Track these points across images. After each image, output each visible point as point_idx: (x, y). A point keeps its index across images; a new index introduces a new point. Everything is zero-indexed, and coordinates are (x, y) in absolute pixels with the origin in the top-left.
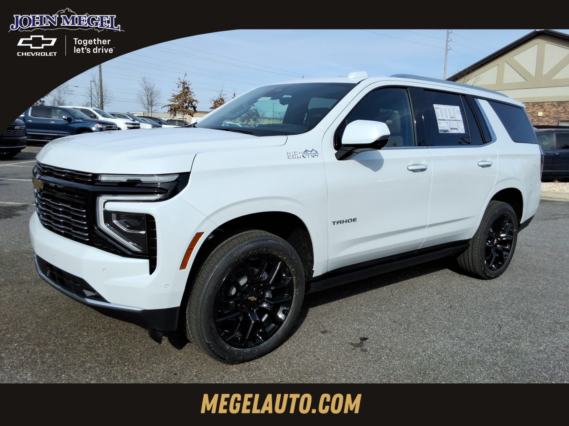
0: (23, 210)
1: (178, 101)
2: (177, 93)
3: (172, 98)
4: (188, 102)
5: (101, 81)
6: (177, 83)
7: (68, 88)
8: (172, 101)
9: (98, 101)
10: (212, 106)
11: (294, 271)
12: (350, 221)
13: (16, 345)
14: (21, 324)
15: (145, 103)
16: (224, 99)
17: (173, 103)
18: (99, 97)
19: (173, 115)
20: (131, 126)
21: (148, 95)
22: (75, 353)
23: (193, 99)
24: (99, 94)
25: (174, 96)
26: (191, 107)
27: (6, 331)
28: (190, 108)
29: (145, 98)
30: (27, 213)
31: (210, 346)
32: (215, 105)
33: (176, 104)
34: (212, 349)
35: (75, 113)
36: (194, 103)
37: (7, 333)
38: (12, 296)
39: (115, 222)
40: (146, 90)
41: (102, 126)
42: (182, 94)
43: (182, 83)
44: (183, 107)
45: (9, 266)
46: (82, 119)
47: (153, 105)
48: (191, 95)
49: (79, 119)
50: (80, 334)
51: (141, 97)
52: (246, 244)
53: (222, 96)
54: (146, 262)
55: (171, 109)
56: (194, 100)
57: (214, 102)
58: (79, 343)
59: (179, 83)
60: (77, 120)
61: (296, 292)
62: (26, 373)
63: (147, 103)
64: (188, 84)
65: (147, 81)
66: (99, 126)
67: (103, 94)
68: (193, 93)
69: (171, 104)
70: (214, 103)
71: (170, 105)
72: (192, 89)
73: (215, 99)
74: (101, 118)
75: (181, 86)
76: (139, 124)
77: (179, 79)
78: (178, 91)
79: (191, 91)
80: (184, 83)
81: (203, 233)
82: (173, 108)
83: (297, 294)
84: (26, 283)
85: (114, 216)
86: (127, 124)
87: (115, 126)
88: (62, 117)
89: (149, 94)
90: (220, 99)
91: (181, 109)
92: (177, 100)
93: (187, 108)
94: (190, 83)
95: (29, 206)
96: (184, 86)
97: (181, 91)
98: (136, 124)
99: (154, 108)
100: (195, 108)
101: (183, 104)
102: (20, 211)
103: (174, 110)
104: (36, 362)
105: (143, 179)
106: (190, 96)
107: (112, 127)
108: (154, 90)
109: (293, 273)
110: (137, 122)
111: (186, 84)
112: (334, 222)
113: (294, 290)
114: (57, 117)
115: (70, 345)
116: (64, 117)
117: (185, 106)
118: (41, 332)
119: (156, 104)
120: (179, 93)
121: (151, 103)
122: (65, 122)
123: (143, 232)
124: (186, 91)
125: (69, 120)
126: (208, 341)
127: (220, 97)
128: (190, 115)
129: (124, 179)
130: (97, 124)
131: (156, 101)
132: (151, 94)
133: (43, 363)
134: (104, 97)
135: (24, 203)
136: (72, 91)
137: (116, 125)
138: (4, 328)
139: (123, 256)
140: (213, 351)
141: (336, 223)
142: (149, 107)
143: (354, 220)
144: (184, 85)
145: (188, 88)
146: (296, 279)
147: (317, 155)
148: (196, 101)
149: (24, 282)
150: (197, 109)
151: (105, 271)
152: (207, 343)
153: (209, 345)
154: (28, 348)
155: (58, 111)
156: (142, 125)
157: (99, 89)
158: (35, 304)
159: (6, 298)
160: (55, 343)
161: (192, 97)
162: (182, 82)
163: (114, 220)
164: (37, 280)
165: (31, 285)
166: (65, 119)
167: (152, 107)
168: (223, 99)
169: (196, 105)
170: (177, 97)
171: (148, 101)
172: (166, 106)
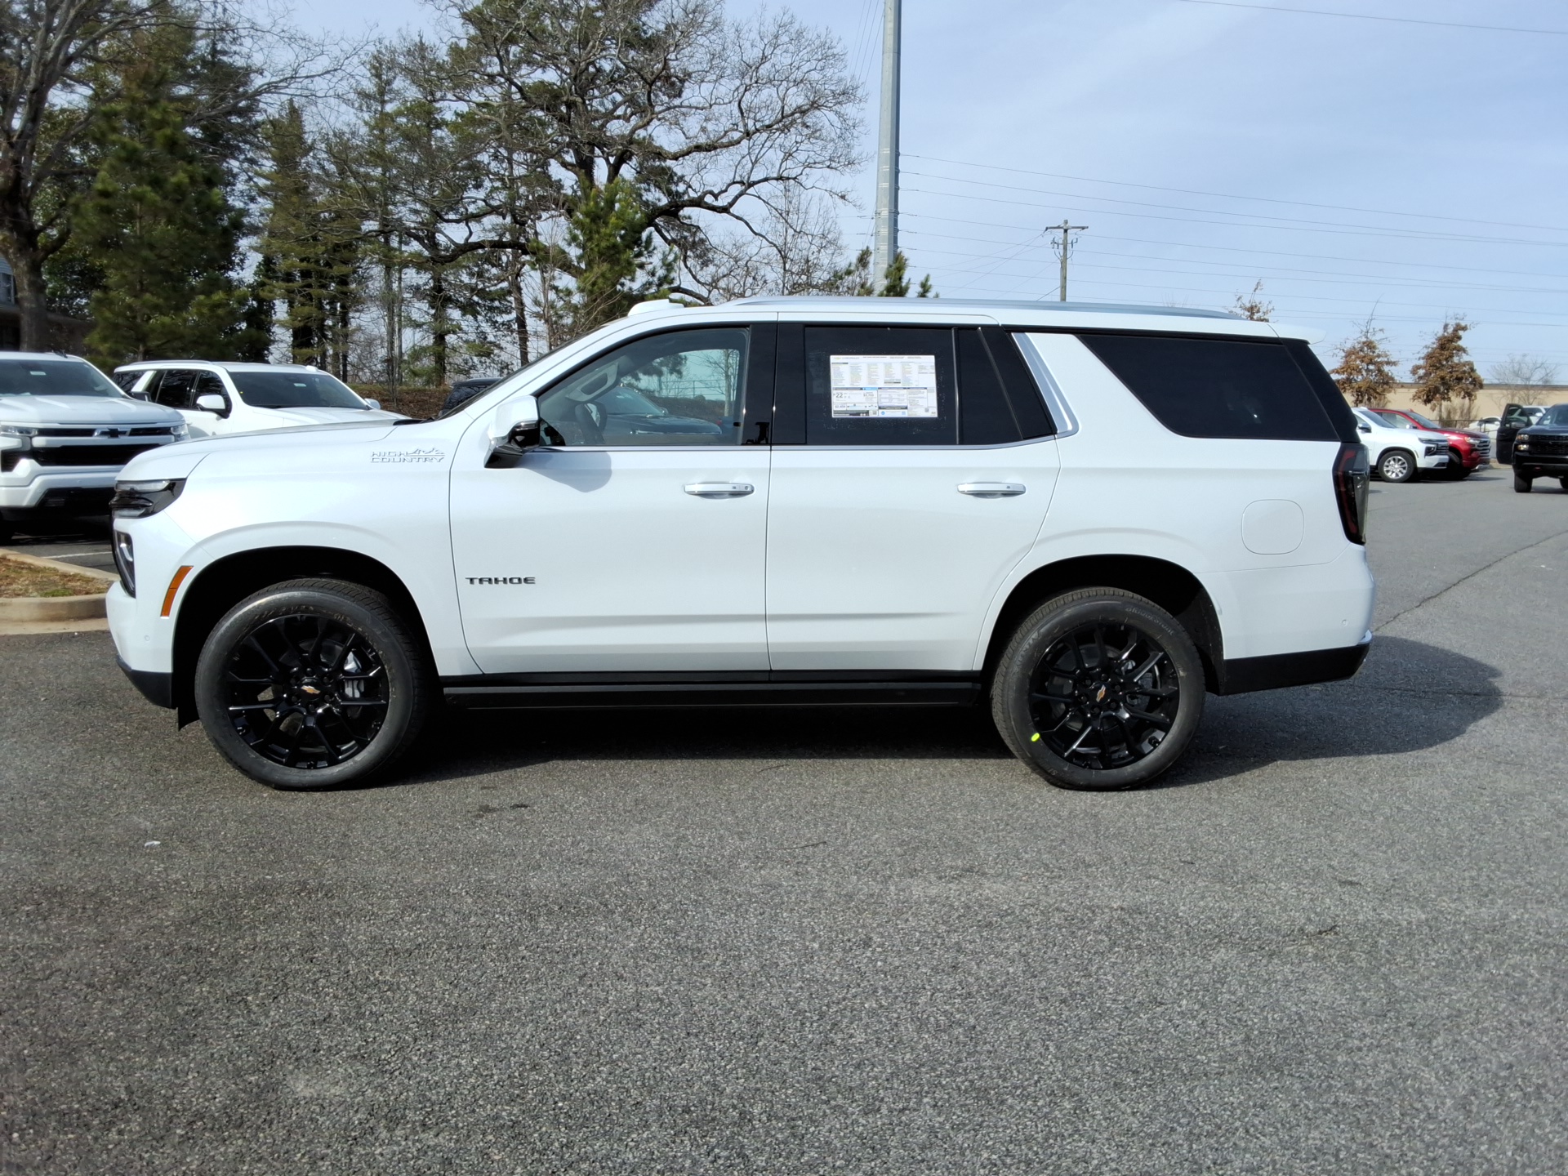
11: (382, 654)
12: (516, 581)
16: (1376, 343)
53: (1369, 335)
61: (392, 694)
73: (1348, 346)
77: (1238, 298)
81: (192, 567)
83: (393, 698)
90: (1365, 343)
111: (1258, 311)
112: (472, 580)
113: (390, 690)
127: (1364, 339)
141: (476, 582)
143: (525, 581)
146: (389, 671)
168: (1371, 342)
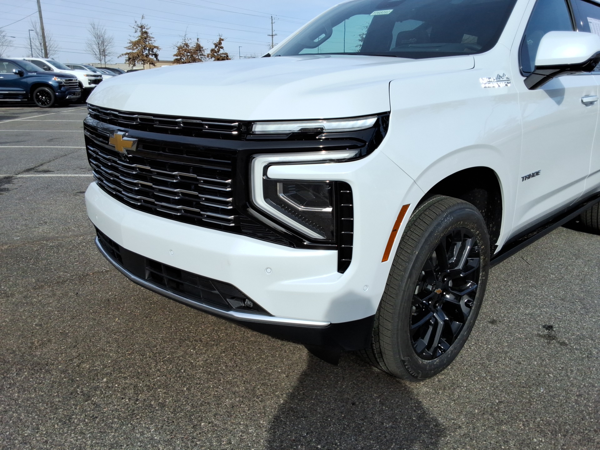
0: (9, 183)
1: (137, 48)
2: (135, 39)
3: (129, 45)
4: (148, 48)
5: (43, 29)
6: (134, 28)
7: (6, 38)
8: (129, 49)
9: (42, 52)
10: (175, 54)
11: (484, 248)
12: (535, 174)
13: (105, 380)
14: (94, 346)
15: (97, 53)
16: (189, 44)
17: (131, 51)
18: (43, 48)
19: (132, 65)
20: (93, 78)
21: (98, 44)
22: (197, 384)
23: (153, 46)
24: (42, 44)
25: (131, 42)
26: (152, 55)
27: (79, 359)
28: (150, 57)
29: (95, 47)
30: (15, 187)
31: (405, 364)
32: (179, 51)
33: (134, 51)
34: (406, 367)
35: (26, 65)
36: (155, 50)
37: (83, 362)
38: (58, 303)
39: (282, 196)
40: (96, 38)
41: (61, 79)
42: (140, 39)
43: (139, 27)
44: (143, 55)
45: (31, 259)
46: (36, 72)
47: (106, 55)
48: (151, 40)
49: (32, 72)
50: (185, 352)
51: (91, 46)
52: (445, 217)
53: (186, 41)
54: (333, 254)
55: (130, 59)
56: (155, 47)
57: (177, 48)
58: (193, 367)
59: (135, 27)
60: (30, 74)
61: (482, 277)
62: (147, 428)
63: (99, 52)
64: (146, 27)
65: (96, 27)
66: (57, 80)
67: (47, 44)
68: (153, 38)
69: (129, 52)
70: (178, 50)
71: (128, 54)
72: (151, 34)
73: (178, 45)
74: (56, 70)
75: (139, 31)
76: (101, 76)
77: (136, 22)
78: (136, 36)
79: (151, 36)
80: (142, 27)
81: (409, 205)
82: (131, 57)
83: (483, 279)
84: (67, 282)
85: (279, 186)
86: (88, 76)
87: (75, 79)
88: (13, 70)
89: (100, 42)
90: (185, 44)
91: (140, 58)
92: (135, 47)
93: (147, 56)
94: (148, 27)
95: (13, 178)
96: (142, 31)
97: (139, 37)
98: (98, 76)
99: (108, 58)
100: (156, 56)
101: (143, 52)
102: (7, 185)
103: (133, 59)
104: (151, 405)
105: (327, 126)
106: (150, 42)
107: (72, 80)
108: (106, 37)
109: (482, 251)
110: (98, 73)
111: (144, 28)
112: (523, 178)
113: (480, 274)
114: (5, 71)
115: (182, 371)
116: (14, 71)
117: (144, 54)
118: (129, 354)
119: (109, 53)
120: (137, 39)
121: (103, 53)
122: (17, 77)
123: (329, 209)
124: (145, 36)
125: (20, 74)
126: (404, 358)
128: (152, 64)
129: (295, 127)
130: (55, 77)
131: (109, 50)
132: (103, 42)
133: (162, 405)
134: (48, 48)
135: (5, 174)
136: (10, 41)
137: (76, 77)
138: (74, 354)
139: (294, 247)
140: (407, 369)
142: (101, 57)
143: (537, 173)
144: (142, 29)
145: (146, 33)
146: (484, 259)
147: (509, 82)
148: (157, 48)
149: (64, 282)
150: (159, 58)
151: (269, 270)
152: (402, 360)
153: (404, 362)
154: (126, 383)
155: (5, 63)
156: (105, 77)
157: (42, 39)
158: (96, 312)
159: (51, 307)
160: (159, 370)
161: (152, 43)
162: (140, 25)
163: (280, 193)
164: (80, 276)
165: (76, 284)
166: (16, 73)
167: (105, 57)
168: (187, 44)
169: (158, 53)
170: (135, 44)
171: (99, 50)
172: (123, 55)
